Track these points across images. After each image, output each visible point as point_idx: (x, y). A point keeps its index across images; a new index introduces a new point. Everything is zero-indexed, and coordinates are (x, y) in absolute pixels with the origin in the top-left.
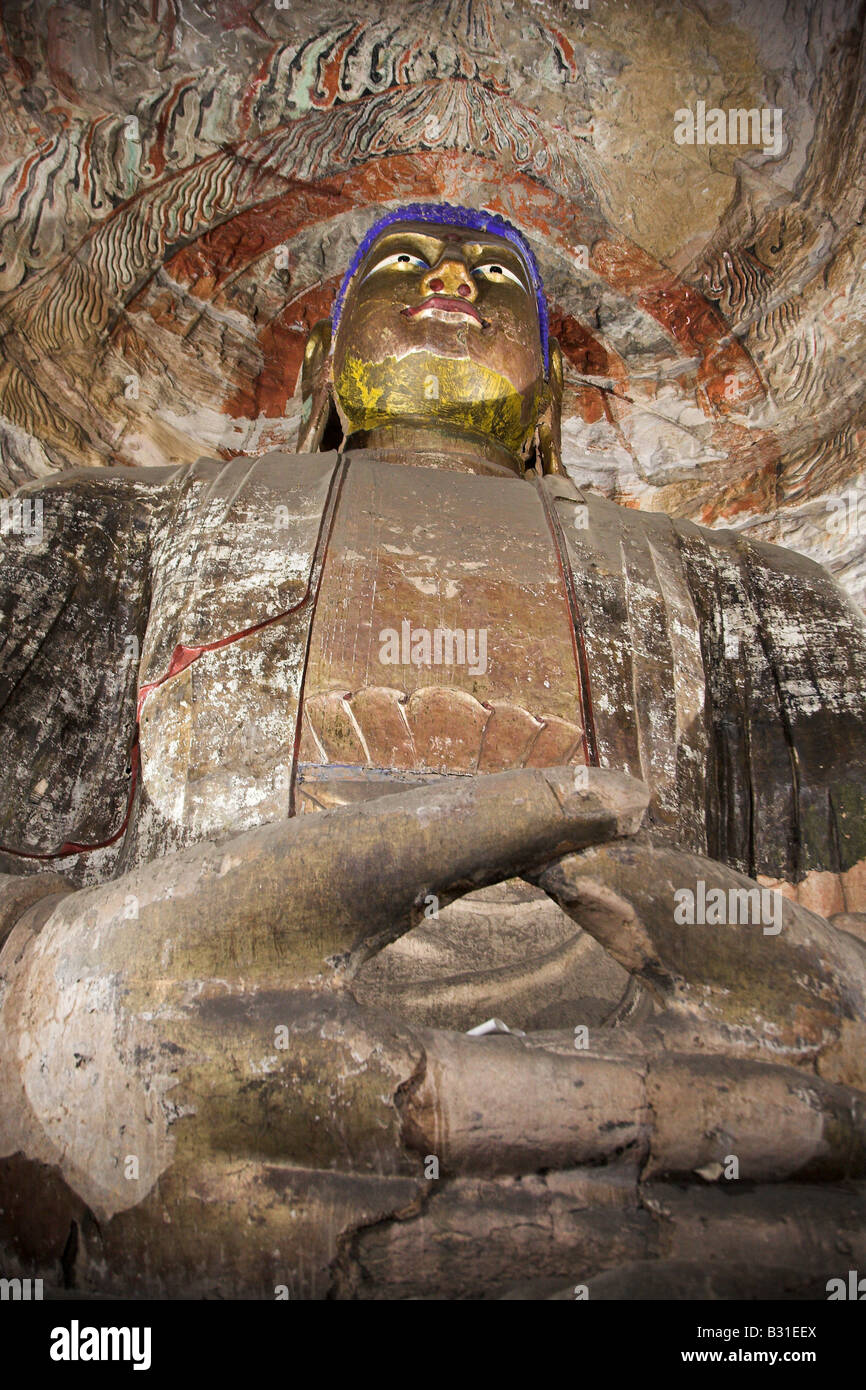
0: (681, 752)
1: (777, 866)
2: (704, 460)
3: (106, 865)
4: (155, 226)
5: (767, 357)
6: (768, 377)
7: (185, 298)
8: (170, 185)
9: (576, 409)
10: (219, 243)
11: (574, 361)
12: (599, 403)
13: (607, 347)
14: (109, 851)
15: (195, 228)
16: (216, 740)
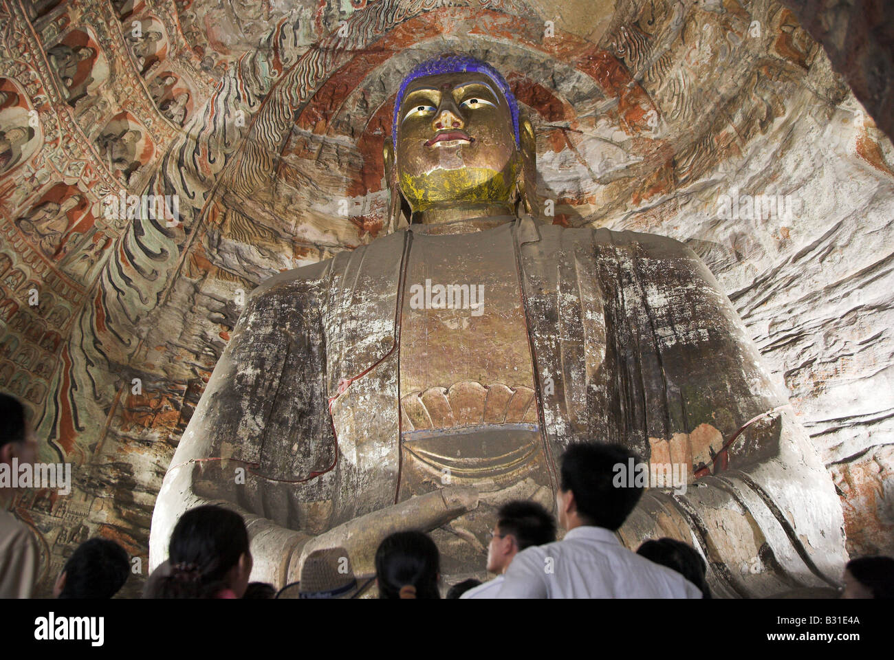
0: (589, 389)
1: (659, 431)
2: (630, 163)
3: (331, 480)
4: (286, 102)
5: (657, 93)
6: (659, 104)
7: (311, 137)
8: (288, 76)
9: (548, 146)
10: (323, 98)
11: (543, 114)
12: (561, 139)
13: (562, 100)
14: (332, 473)
15: (307, 95)
16: (365, 424)
